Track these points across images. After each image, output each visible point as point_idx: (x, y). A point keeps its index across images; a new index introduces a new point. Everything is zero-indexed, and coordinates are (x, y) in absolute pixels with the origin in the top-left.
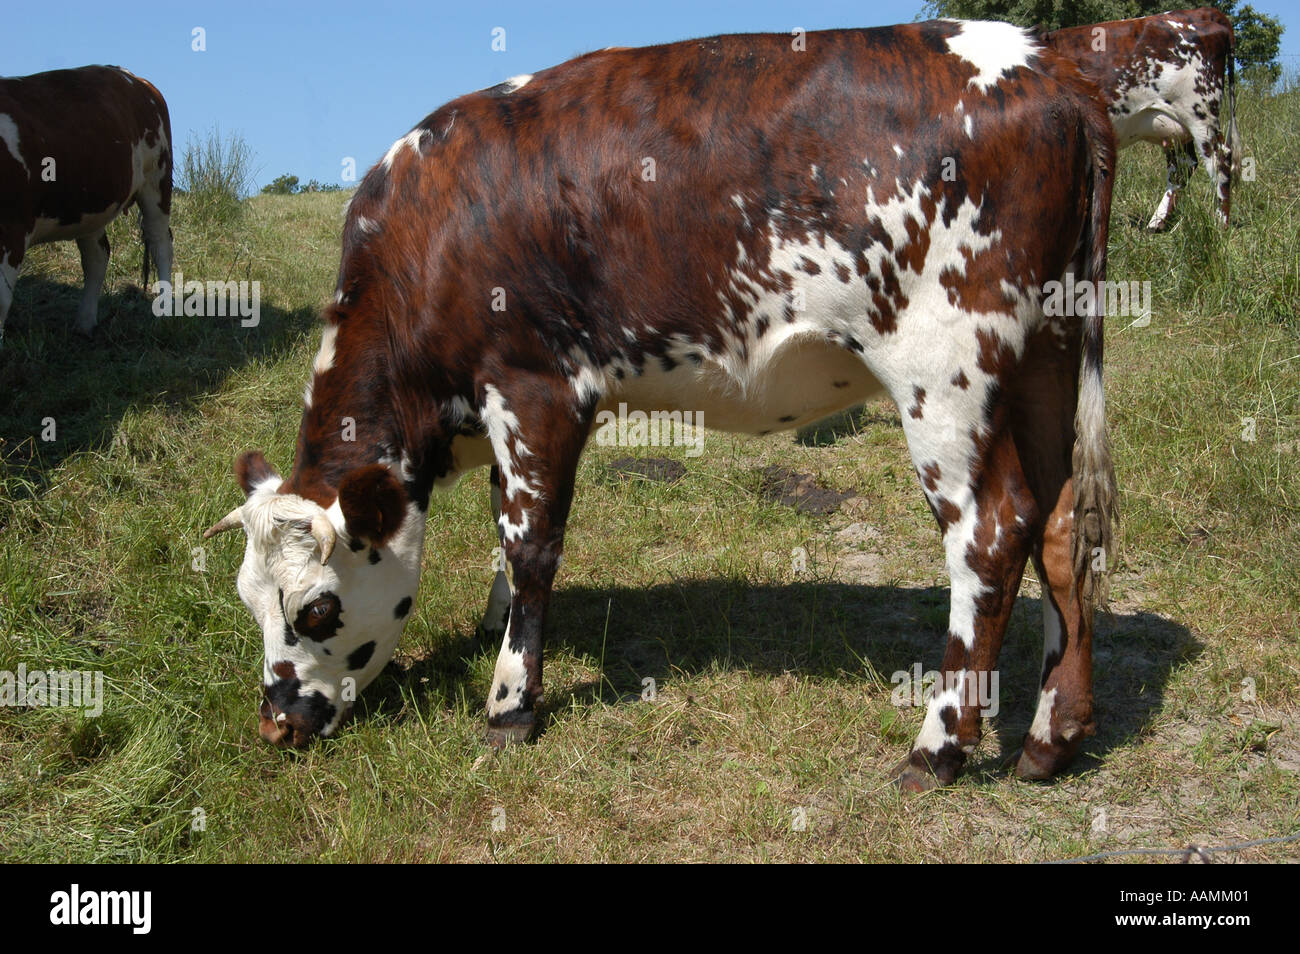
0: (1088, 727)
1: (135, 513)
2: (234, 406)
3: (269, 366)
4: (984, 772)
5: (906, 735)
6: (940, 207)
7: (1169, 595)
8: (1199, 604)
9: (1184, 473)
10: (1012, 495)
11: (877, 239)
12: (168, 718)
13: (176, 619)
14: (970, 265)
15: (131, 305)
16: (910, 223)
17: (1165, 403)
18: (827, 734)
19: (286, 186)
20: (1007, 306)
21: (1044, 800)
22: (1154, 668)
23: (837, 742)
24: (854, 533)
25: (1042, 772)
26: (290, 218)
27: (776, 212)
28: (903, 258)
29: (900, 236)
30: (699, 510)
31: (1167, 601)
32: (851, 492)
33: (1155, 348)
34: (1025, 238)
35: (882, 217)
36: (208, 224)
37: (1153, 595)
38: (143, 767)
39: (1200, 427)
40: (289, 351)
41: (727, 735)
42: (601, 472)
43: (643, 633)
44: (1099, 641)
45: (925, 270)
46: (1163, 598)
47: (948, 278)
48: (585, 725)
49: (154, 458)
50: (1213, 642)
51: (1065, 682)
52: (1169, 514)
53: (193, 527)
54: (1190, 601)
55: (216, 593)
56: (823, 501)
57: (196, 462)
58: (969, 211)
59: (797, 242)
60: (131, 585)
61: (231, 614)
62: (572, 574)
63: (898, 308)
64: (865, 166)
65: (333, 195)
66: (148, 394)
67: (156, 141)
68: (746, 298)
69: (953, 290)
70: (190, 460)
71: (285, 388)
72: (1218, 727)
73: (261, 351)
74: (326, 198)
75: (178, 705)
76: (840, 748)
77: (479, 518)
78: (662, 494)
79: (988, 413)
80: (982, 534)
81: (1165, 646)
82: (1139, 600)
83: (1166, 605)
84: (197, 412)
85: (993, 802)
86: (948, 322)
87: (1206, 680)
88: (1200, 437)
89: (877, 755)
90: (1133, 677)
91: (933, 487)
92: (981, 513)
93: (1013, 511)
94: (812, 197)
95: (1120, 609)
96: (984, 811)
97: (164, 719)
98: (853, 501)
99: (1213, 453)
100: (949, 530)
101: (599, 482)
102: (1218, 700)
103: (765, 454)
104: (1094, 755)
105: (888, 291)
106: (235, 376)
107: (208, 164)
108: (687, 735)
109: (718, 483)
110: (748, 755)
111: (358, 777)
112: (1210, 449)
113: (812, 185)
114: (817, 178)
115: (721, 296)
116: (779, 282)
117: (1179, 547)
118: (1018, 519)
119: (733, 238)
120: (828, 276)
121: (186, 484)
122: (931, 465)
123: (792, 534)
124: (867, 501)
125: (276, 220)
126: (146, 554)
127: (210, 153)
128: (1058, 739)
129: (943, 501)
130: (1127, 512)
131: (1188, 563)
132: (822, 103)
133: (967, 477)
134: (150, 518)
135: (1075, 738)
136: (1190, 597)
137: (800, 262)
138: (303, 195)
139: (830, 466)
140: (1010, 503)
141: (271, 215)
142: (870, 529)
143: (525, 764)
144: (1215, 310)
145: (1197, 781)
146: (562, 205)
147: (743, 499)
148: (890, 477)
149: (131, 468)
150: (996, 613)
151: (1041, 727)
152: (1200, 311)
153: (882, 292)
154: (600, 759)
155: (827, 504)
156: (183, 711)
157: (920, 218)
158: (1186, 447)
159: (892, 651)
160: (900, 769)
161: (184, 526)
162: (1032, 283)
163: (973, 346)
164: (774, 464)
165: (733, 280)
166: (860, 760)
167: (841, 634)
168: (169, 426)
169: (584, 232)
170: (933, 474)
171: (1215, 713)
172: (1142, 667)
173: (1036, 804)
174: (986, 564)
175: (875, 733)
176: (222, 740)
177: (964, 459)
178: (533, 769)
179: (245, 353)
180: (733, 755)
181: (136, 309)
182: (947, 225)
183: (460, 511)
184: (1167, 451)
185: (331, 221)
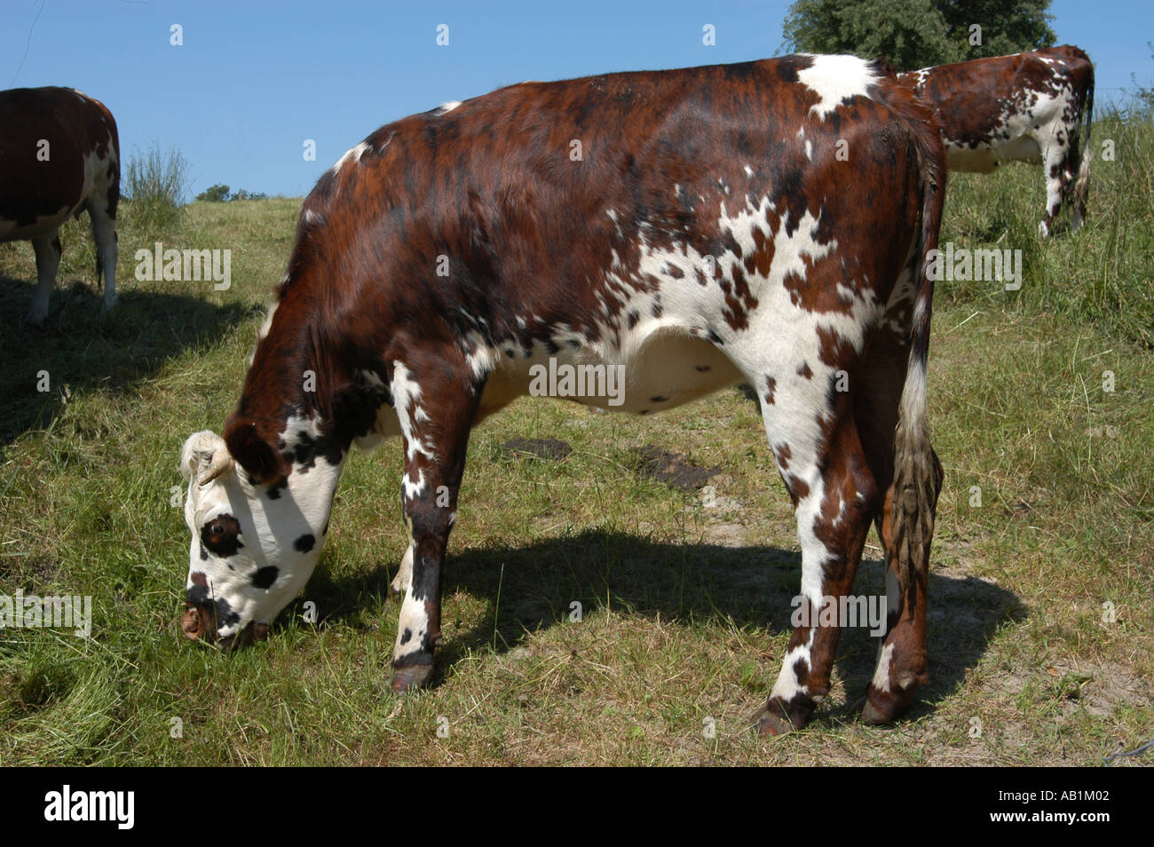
0: (922, 677)
1: (80, 485)
2: (171, 390)
3: (201, 354)
4: (832, 718)
5: (764, 685)
6: (784, 219)
7: (995, 561)
8: (1021, 569)
9: (1008, 454)
10: (854, 474)
11: (728, 248)
12: (109, 669)
13: (117, 581)
14: (810, 271)
15: (79, 299)
16: (757, 233)
17: (992, 392)
18: (695, 684)
19: (217, 194)
20: (844, 306)
21: (885, 742)
22: (982, 625)
23: (704, 691)
24: (719, 506)
25: (883, 717)
26: (222, 223)
27: (645, 224)
28: (751, 264)
29: (748, 245)
30: (584, 485)
31: (994, 567)
32: (717, 470)
33: (983, 344)
34: (857, 247)
35: (733, 229)
36: (148, 227)
37: (981, 562)
38: (85, 713)
39: (1022, 414)
40: (220, 341)
41: (607, 685)
42: (496, 451)
43: (533, 594)
44: (934, 602)
45: (771, 274)
46: (990, 564)
47: (791, 281)
48: (481, 676)
49: (98, 436)
50: (1032, 603)
51: (901, 638)
52: (995, 490)
53: (132, 498)
54: (1013, 567)
55: (152, 557)
56: (692, 476)
57: (135, 440)
58: (809, 222)
59: (663, 250)
60: (76, 550)
61: (166, 576)
62: (470, 541)
63: (748, 308)
64: (719, 185)
65: (260, 203)
66: (93, 379)
67: (106, 154)
68: (619, 296)
69: (795, 292)
70: (130, 439)
71: (216, 374)
72: (1038, 678)
73: (195, 341)
74: (253, 206)
75: (117, 657)
76: (706, 697)
77: (388, 491)
78: (550, 470)
79: (831, 400)
80: (828, 508)
81: (991, 606)
82: (969, 565)
83: (992, 570)
84: (137, 396)
85: (841, 744)
86: (791, 320)
87: (1027, 636)
88: (1022, 423)
89: (739, 702)
90: (963, 633)
91: (785, 466)
92: (827, 489)
93: (854, 487)
94: (677, 212)
95: (952, 573)
96: (833, 752)
97: (105, 670)
98: (718, 478)
99: (1034, 437)
100: (800, 504)
101: (495, 459)
102: (1037, 653)
103: (641, 435)
104: (928, 702)
105: (739, 293)
106: (171, 364)
107: (149, 175)
108: (571, 685)
109: (600, 461)
110: (625, 702)
111: (278, 722)
112: (1031, 433)
113: (675, 202)
114: (680, 196)
115: (597, 294)
116: (647, 283)
117: (1004, 519)
118: (859, 494)
119: (608, 246)
120: (690, 279)
121: (126, 459)
122: (783, 446)
123: (664, 506)
124: (731, 478)
125: (209, 225)
126: (90, 522)
127: (151, 164)
128: (895, 688)
129: (794, 478)
130: (959, 488)
131: (1012, 533)
132: (684, 131)
133: (814, 457)
134: (94, 490)
135: (910, 687)
136: (1013, 563)
137: (666, 268)
138: (233, 203)
139: (698, 447)
140: (852, 480)
141: (205, 220)
142: (733, 502)
143: (428, 711)
144: (1036, 311)
145: (1019, 725)
146: (470, 213)
147: (622, 475)
148: (751, 456)
149: (78, 445)
150: (842, 577)
151: (881, 678)
152: (1023, 312)
153: (733, 294)
154: (494, 706)
155: (697, 479)
156: (122, 662)
157: (766, 229)
158: (1010, 431)
159: (752, 611)
160: (758, 715)
161: (124, 497)
162: (866, 286)
163: (815, 340)
164: (649, 445)
165: (607, 281)
166: (725, 707)
167: (706, 594)
168: (112, 407)
169: (487, 237)
170: (785, 454)
171: (1034, 665)
172: (972, 624)
173: (878, 746)
174: (831, 535)
175: (737, 683)
176: (157, 689)
177: (812, 441)
178: (434, 715)
179: (180, 343)
180: (612, 702)
181: (83, 303)
182: (790, 235)
183: (371, 484)
184: (994, 435)
185: (258, 226)
